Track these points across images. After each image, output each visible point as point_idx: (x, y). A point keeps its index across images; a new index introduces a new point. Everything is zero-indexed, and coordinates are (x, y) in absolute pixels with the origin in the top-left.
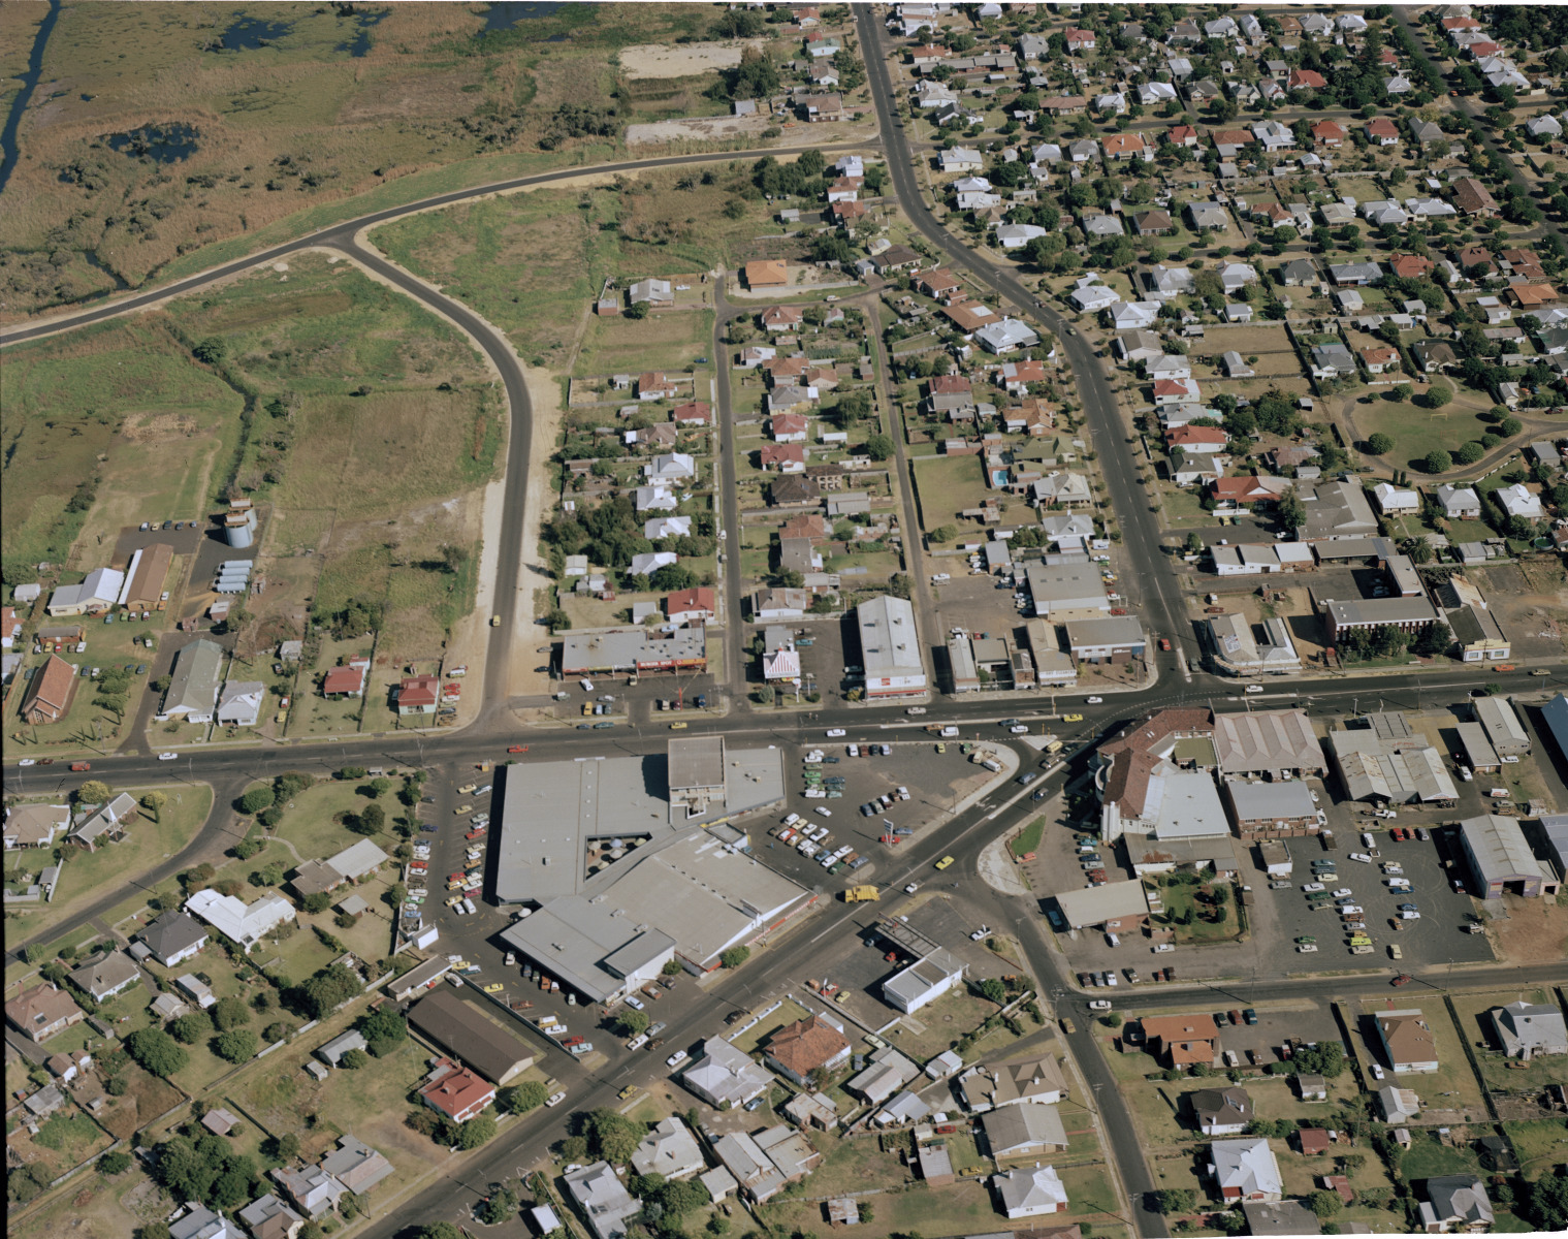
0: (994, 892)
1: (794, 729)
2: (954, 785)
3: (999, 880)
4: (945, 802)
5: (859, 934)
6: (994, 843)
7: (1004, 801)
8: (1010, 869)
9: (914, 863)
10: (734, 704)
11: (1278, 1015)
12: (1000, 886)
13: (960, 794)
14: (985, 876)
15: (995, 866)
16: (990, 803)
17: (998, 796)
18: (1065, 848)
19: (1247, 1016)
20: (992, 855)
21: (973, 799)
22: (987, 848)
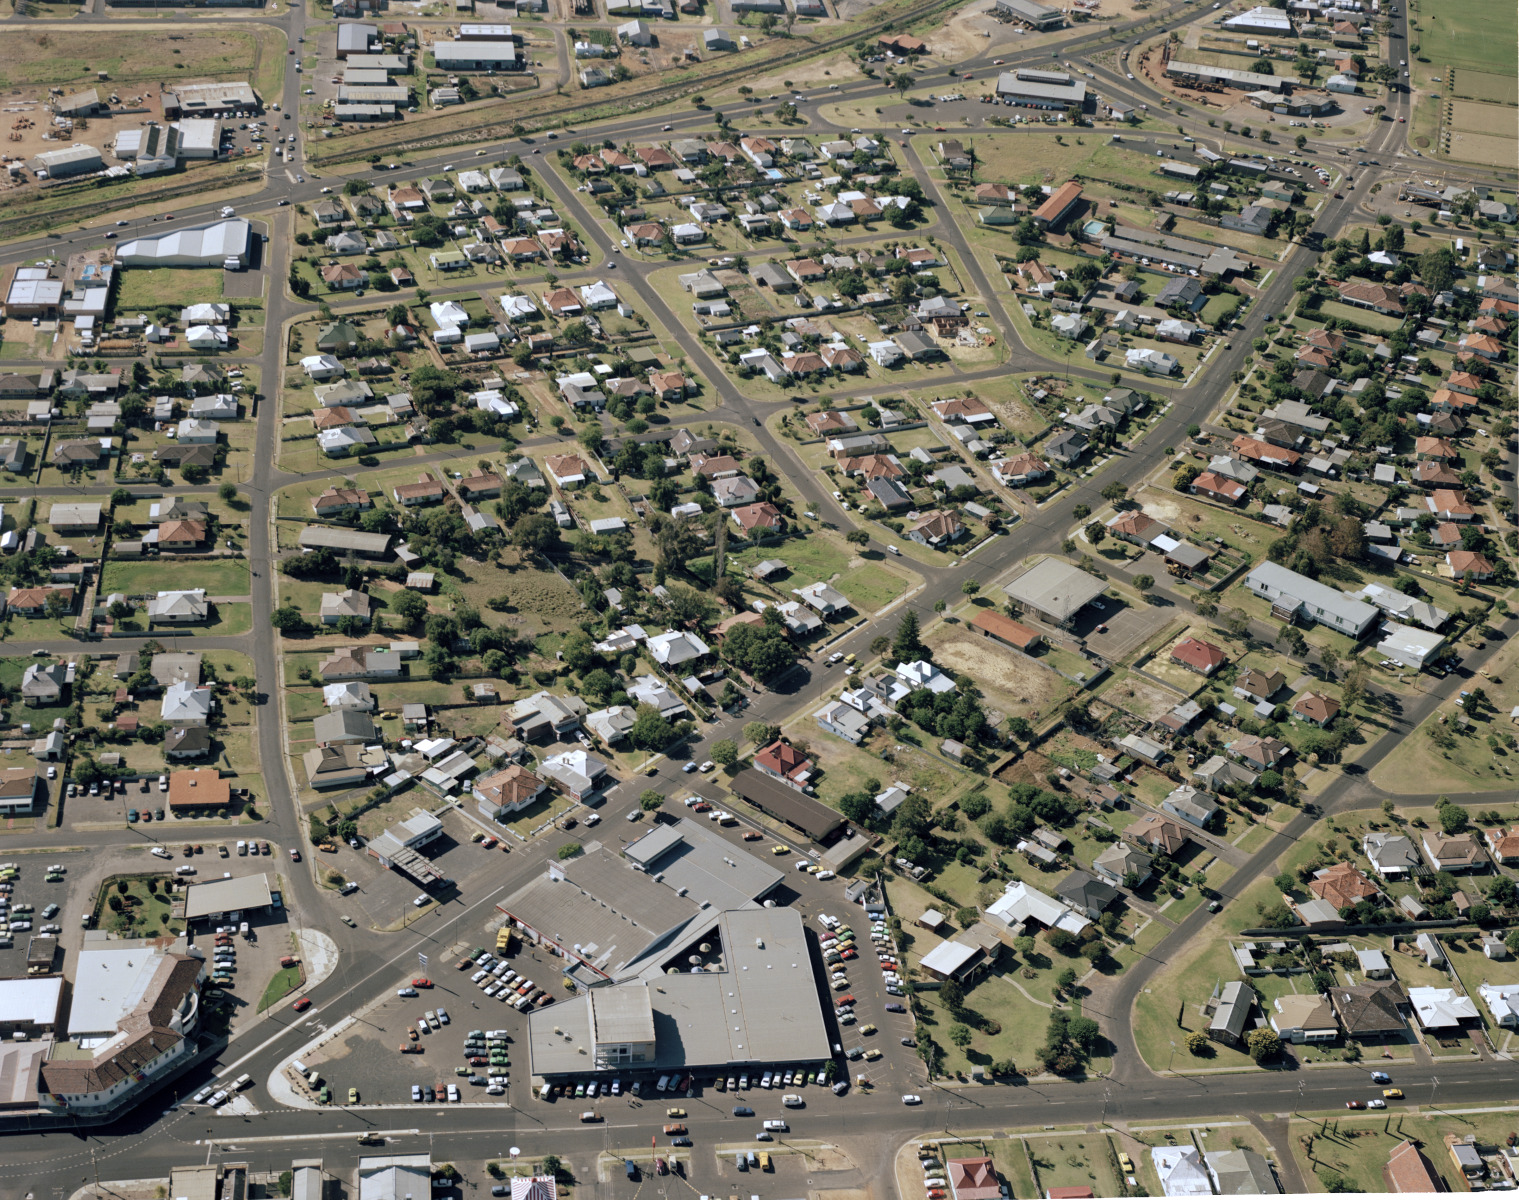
0: (327, 931)
1: (521, 1131)
2: (346, 1051)
3: (320, 942)
4: (358, 1030)
5: (460, 893)
6: (317, 983)
7: (295, 1029)
8: (307, 954)
9: (401, 962)
10: (592, 1172)
11: (109, 819)
12: (320, 937)
13: (341, 1040)
14: (334, 947)
15: (320, 956)
16: (313, 1029)
17: (302, 1036)
18: (247, 975)
19: (137, 817)
20: (322, 970)
21: (327, 1035)
22: (325, 977)
